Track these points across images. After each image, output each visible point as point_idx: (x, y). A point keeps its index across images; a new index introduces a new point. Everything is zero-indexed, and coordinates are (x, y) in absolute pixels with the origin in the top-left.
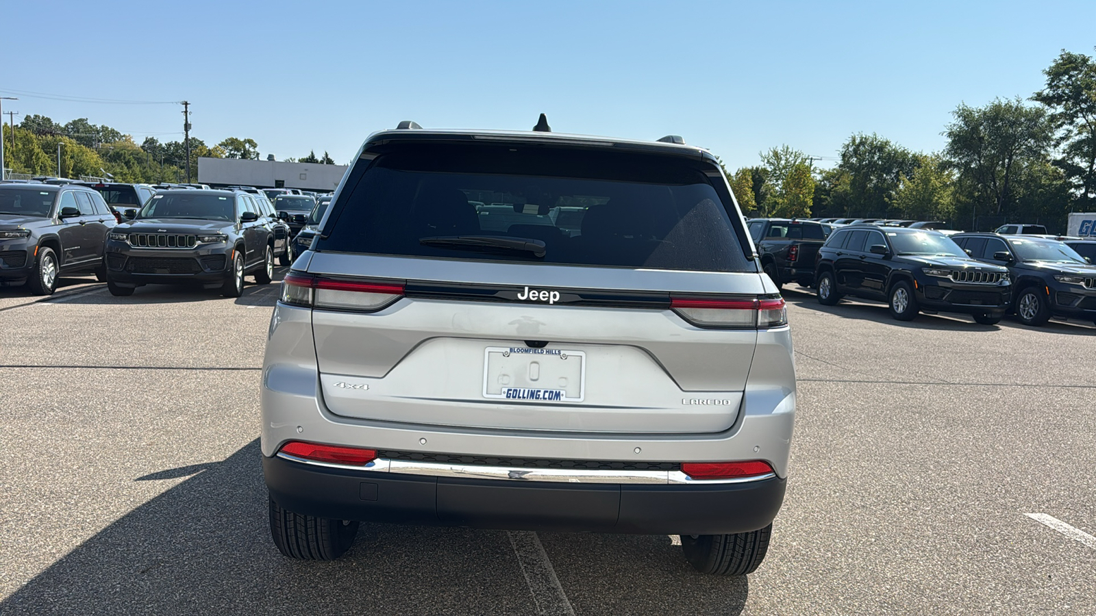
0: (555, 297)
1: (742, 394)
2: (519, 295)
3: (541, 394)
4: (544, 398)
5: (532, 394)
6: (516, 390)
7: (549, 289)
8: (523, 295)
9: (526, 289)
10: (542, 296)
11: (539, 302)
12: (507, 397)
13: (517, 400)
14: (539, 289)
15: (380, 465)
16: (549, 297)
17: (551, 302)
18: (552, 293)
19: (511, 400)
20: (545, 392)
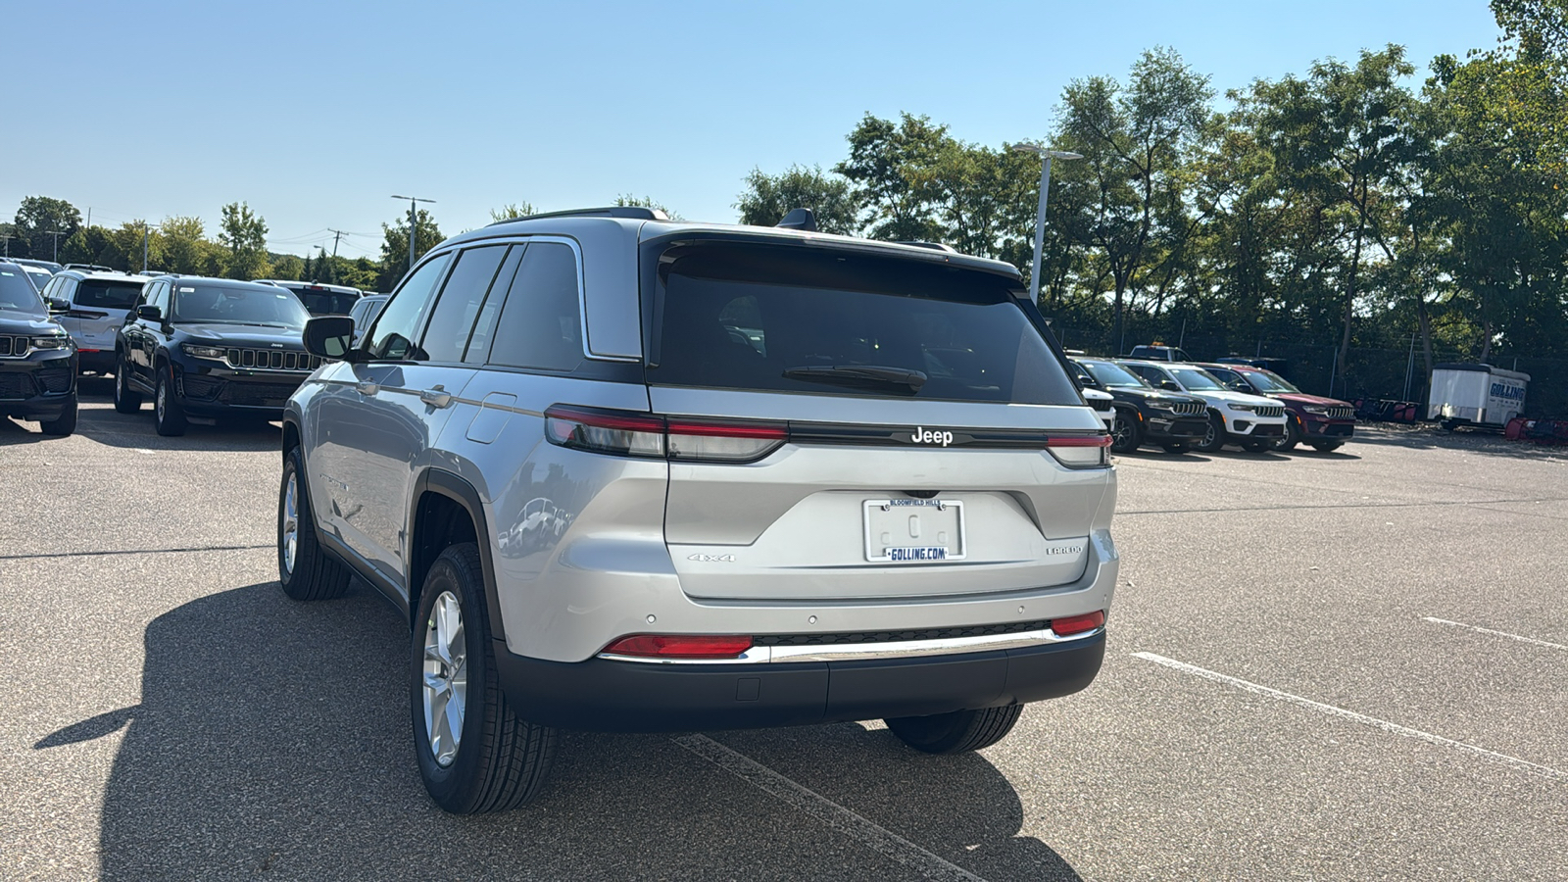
0: (947, 438)
1: (1087, 539)
2: (914, 437)
3: (926, 552)
4: (930, 558)
5: (918, 554)
6: (900, 550)
7: (942, 429)
8: (917, 437)
9: (920, 429)
10: (936, 437)
11: (933, 445)
12: (894, 559)
13: (902, 562)
14: (933, 429)
15: (757, 655)
16: (942, 439)
17: (945, 445)
18: (945, 434)
19: (897, 562)
20: (930, 550)
